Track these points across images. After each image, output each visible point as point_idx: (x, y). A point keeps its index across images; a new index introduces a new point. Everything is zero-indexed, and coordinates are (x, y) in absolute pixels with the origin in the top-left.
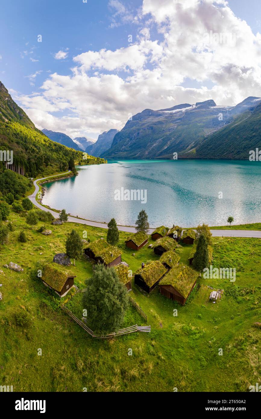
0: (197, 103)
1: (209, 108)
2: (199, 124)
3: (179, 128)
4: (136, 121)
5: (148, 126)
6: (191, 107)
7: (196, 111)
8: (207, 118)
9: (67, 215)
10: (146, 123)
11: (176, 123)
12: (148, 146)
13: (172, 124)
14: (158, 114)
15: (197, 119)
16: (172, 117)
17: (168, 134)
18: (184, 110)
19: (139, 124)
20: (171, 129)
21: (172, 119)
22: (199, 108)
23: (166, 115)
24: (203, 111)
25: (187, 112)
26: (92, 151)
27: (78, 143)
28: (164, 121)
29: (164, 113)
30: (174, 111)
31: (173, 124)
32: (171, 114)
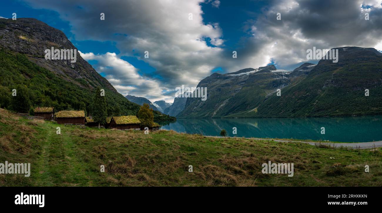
0: (259, 68)
1: (271, 72)
2: (261, 86)
3: (244, 89)
4: (205, 84)
5: (216, 88)
6: (254, 71)
7: (258, 74)
8: (268, 81)
10: (214, 86)
11: (241, 85)
12: (216, 107)
13: (237, 86)
14: (225, 77)
15: (259, 81)
16: (237, 79)
17: (234, 95)
18: (248, 73)
19: (208, 86)
20: (237, 90)
21: (237, 82)
22: (261, 71)
23: (233, 78)
24: (264, 74)
25: (251, 75)
26: (169, 112)
27: (157, 106)
28: (230, 83)
29: (230, 76)
30: (239, 75)
31: (239, 86)
32: (236, 77)
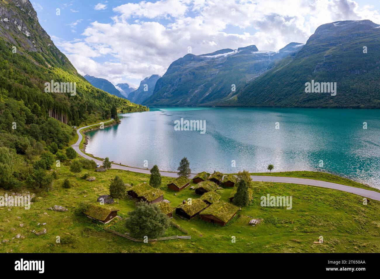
0: (239, 48)
1: (251, 53)
2: (240, 70)
3: (221, 73)
4: (178, 66)
5: (190, 71)
6: (233, 52)
7: (237, 56)
8: (249, 64)
9: (110, 163)
10: (188, 69)
11: (217, 68)
12: (190, 93)
13: (214, 70)
14: (200, 59)
15: (239, 65)
16: (214, 61)
17: (210, 80)
18: (225, 55)
19: (181, 69)
20: (213, 74)
21: (213, 64)
22: (241, 53)
23: (208, 60)
24: (245, 56)
25: (229, 57)
26: (134, 98)
27: (120, 89)
28: (206, 66)
29: (206, 58)
30: (216, 56)
31: (215, 70)
32: (213, 59)
